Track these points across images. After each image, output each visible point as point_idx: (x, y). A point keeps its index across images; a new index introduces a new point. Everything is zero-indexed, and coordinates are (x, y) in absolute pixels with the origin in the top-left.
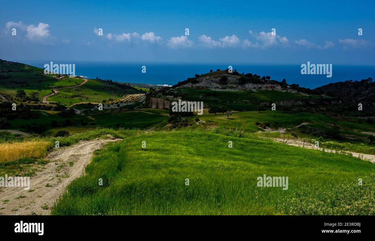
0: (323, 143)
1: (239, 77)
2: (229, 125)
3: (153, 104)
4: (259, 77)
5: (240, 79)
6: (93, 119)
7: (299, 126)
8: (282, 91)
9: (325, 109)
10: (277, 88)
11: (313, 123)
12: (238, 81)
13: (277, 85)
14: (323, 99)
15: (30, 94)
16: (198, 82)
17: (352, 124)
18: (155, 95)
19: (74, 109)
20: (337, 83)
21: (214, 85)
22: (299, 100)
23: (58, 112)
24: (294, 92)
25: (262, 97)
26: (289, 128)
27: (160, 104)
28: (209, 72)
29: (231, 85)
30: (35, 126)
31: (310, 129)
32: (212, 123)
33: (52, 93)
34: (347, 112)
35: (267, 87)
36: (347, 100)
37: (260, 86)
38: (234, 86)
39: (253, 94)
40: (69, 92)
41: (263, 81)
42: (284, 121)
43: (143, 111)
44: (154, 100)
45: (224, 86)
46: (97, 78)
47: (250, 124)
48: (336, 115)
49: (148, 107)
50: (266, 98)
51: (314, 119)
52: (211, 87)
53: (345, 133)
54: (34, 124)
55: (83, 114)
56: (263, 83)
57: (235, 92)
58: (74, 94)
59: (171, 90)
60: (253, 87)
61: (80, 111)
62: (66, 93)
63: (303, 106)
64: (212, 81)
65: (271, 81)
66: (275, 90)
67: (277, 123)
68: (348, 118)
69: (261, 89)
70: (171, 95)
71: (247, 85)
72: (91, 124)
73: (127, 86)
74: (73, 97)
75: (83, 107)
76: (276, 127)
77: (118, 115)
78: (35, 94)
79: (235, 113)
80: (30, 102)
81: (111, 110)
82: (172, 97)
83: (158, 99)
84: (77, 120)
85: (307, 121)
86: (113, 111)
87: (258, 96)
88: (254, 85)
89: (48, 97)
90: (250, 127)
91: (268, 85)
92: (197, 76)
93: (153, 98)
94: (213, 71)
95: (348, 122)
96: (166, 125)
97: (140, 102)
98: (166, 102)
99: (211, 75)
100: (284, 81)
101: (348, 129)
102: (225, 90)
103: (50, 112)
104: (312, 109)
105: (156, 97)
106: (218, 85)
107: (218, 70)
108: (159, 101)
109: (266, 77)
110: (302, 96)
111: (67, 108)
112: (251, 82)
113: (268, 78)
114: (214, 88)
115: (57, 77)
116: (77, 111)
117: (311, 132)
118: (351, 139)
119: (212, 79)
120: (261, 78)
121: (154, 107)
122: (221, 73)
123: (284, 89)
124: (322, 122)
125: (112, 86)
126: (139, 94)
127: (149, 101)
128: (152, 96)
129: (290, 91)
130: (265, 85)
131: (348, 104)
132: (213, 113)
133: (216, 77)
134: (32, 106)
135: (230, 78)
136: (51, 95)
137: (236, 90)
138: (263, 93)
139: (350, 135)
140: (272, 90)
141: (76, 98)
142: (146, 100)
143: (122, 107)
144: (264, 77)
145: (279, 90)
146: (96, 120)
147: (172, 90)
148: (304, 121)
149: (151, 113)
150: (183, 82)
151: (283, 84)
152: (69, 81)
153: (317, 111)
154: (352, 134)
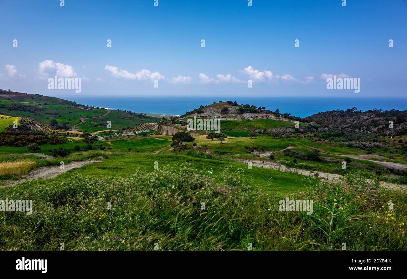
0: (296, 164)
1: (238, 108)
2: (222, 149)
3: (164, 131)
4: (256, 107)
5: (239, 110)
6: (111, 144)
7: (284, 150)
8: (275, 120)
9: (312, 135)
10: (271, 117)
11: (298, 147)
12: (237, 111)
13: (271, 115)
14: (310, 127)
15: (61, 124)
16: (203, 112)
17: (333, 148)
18: (166, 123)
19: (98, 136)
20: (325, 112)
21: (217, 115)
22: (290, 127)
23: (82, 138)
24: (286, 120)
25: (258, 125)
26: (275, 151)
27: (169, 132)
28: (213, 104)
29: (231, 115)
30: (60, 150)
31: (294, 152)
32: (207, 147)
33: (80, 123)
34: (332, 137)
35: (262, 116)
36: (334, 127)
37: (256, 115)
38: (234, 115)
39: (249, 122)
40: (95, 121)
41: (259, 111)
42: (271, 145)
43: (154, 137)
44: (165, 128)
45: (225, 115)
46: (118, 109)
47: (240, 148)
48: (320, 140)
49: (159, 134)
50: (261, 126)
51: (299, 144)
52: (213, 116)
53: (326, 156)
54: (60, 149)
55: (104, 140)
56: (259, 113)
57: (235, 120)
58: (99, 124)
59: (179, 119)
60: (250, 116)
61: (103, 137)
62: (92, 123)
63: (294, 133)
64: (215, 111)
65: (266, 111)
66: (270, 118)
67: (264, 147)
68: (331, 143)
69: (257, 118)
70: (180, 124)
71: (245, 115)
72: (109, 149)
73: (144, 116)
74: (97, 125)
75: (105, 134)
76: (263, 150)
77: (133, 140)
78: (65, 123)
79: (231, 138)
80: (61, 130)
81: (128, 137)
82: (180, 125)
83: (168, 127)
84: (97, 145)
85: (292, 145)
86: (129, 137)
87: (254, 124)
88: (251, 115)
89: (76, 126)
90: (240, 150)
91: (263, 114)
92: (202, 107)
93: (164, 126)
94: (216, 103)
95: (331, 147)
96: (169, 149)
97: (153, 129)
98: (175, 129)
99: (214, 106)
100: (277, 111)
101: (329, 152)
102: (225, 119)
103: (75, 138)
104: (301, 135)
105: (167, 126)
106: (220, 115)
107: (220, 102)
108: (169, 129)
109: (261, 108)
110: (293, 124)
111: (91, 135)
112: (249, 112)
113: (264, 108)
114: (217, 117)
115: (85, 109)
116: (100, 138)
117: (294, 155)
118: (329, 161)
119: (215, 110)
120: (257, 108)
121: (164, 134)
122: (223, 105)
123: (277, 118)
124: (307, 146)
125: (131, 116)
126: (153, 123)
127: (161, 129)
128: (163, 125)
129: (283, 120)
130: (261, 115)
131: (333, 130)
132: (210, 139)
133: (218, 108)
134: (62, 133)
135: (230, 108)
136: (79, 124)
137: (236, 119)
138: (258, 121)
139: (330, 158)
140: (267, 119)
141: (100, 127)
142: (158, 128)
143: (138, 134)
144: (260, 107)
145: (273, 119)
146: (114, 145)
147: (181, 120)
148: (290, 146)
149: (160, 139)
150: (190, 113)
151: (277, 114)
152: (95, 112)
153: (305, 137)
154: (332, 157)
